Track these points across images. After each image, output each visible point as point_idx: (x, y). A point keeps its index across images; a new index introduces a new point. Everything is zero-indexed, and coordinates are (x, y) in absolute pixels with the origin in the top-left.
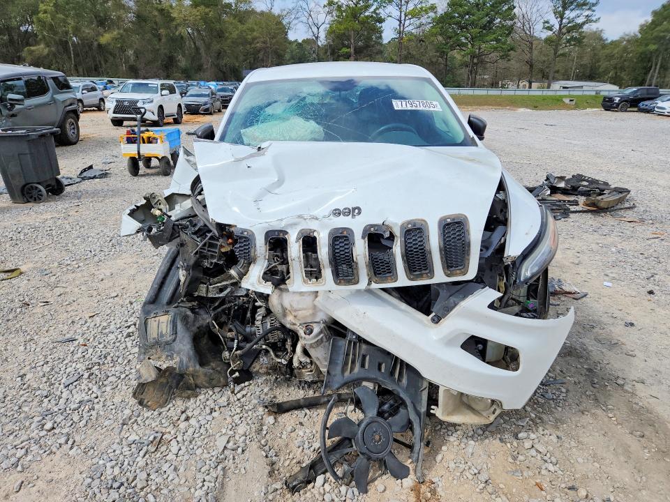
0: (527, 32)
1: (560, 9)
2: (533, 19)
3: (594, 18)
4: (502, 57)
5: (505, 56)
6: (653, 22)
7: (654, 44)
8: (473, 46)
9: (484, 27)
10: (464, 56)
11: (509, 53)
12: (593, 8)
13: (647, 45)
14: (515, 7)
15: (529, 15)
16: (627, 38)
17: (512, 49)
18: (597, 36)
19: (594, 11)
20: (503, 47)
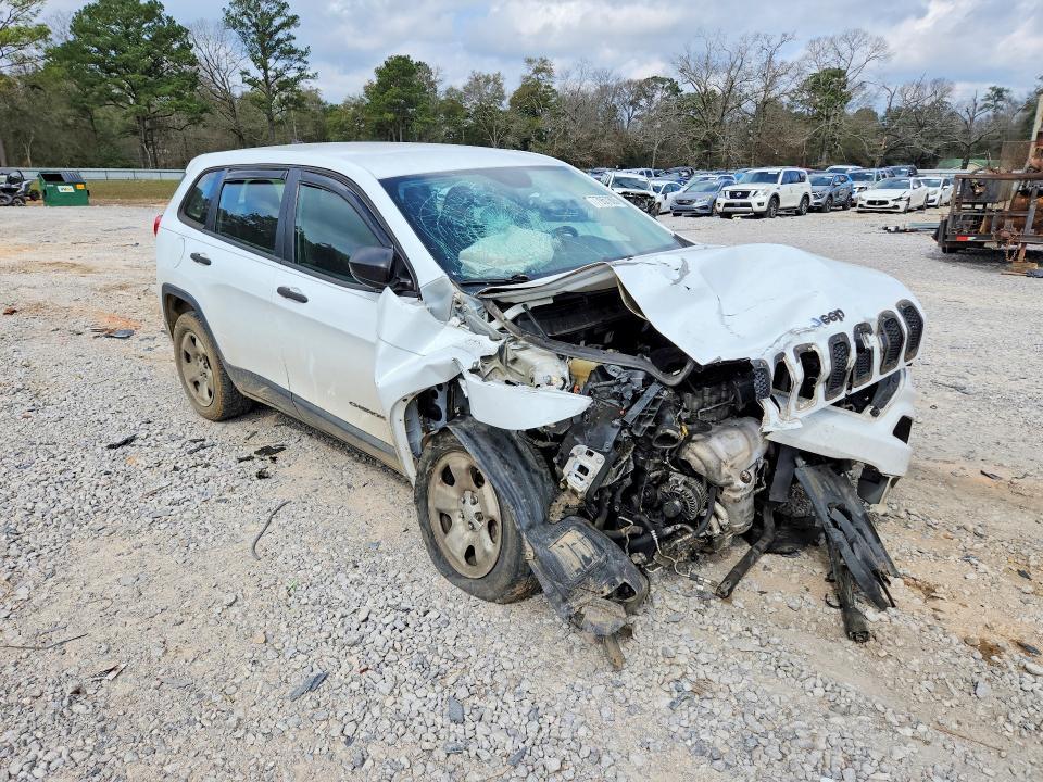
0: (220, 85)
1: (259, 55)
2: (223, 67)
3: (309, 73)
4: (191, 122)
5: (195, 121)
6: (380, 83)
7: (390, 112)
8: (137, 101)
9: (148, 72)
10: (125, 117)
11: (203, 116)
12: (305, 58)
13: (381, 113)
14: (191, 46)
15: (215, 59)
16: (353, 102)
17: (205, 110)
18: (314, 97)
19: (305, 62)
20: (191, 105)
